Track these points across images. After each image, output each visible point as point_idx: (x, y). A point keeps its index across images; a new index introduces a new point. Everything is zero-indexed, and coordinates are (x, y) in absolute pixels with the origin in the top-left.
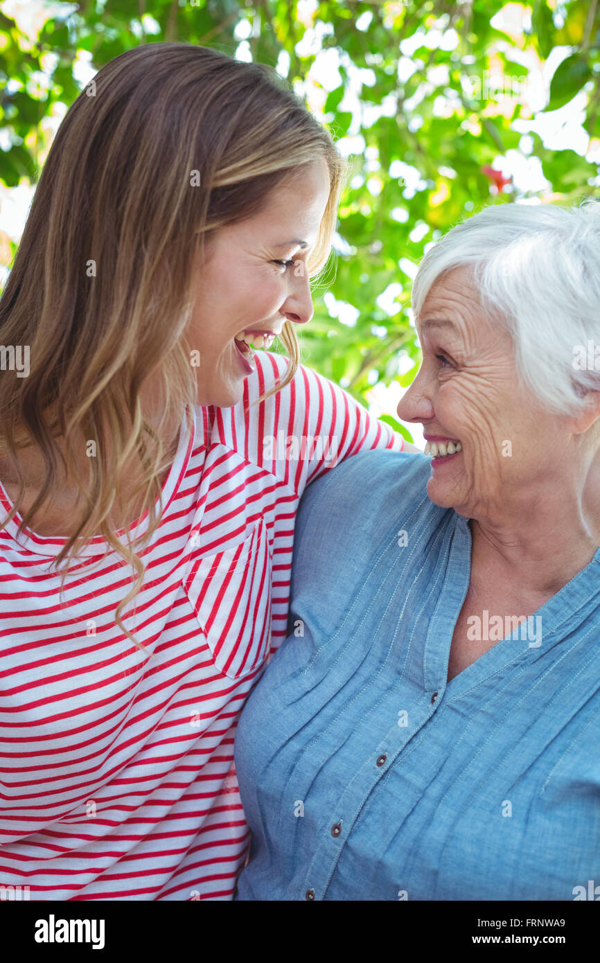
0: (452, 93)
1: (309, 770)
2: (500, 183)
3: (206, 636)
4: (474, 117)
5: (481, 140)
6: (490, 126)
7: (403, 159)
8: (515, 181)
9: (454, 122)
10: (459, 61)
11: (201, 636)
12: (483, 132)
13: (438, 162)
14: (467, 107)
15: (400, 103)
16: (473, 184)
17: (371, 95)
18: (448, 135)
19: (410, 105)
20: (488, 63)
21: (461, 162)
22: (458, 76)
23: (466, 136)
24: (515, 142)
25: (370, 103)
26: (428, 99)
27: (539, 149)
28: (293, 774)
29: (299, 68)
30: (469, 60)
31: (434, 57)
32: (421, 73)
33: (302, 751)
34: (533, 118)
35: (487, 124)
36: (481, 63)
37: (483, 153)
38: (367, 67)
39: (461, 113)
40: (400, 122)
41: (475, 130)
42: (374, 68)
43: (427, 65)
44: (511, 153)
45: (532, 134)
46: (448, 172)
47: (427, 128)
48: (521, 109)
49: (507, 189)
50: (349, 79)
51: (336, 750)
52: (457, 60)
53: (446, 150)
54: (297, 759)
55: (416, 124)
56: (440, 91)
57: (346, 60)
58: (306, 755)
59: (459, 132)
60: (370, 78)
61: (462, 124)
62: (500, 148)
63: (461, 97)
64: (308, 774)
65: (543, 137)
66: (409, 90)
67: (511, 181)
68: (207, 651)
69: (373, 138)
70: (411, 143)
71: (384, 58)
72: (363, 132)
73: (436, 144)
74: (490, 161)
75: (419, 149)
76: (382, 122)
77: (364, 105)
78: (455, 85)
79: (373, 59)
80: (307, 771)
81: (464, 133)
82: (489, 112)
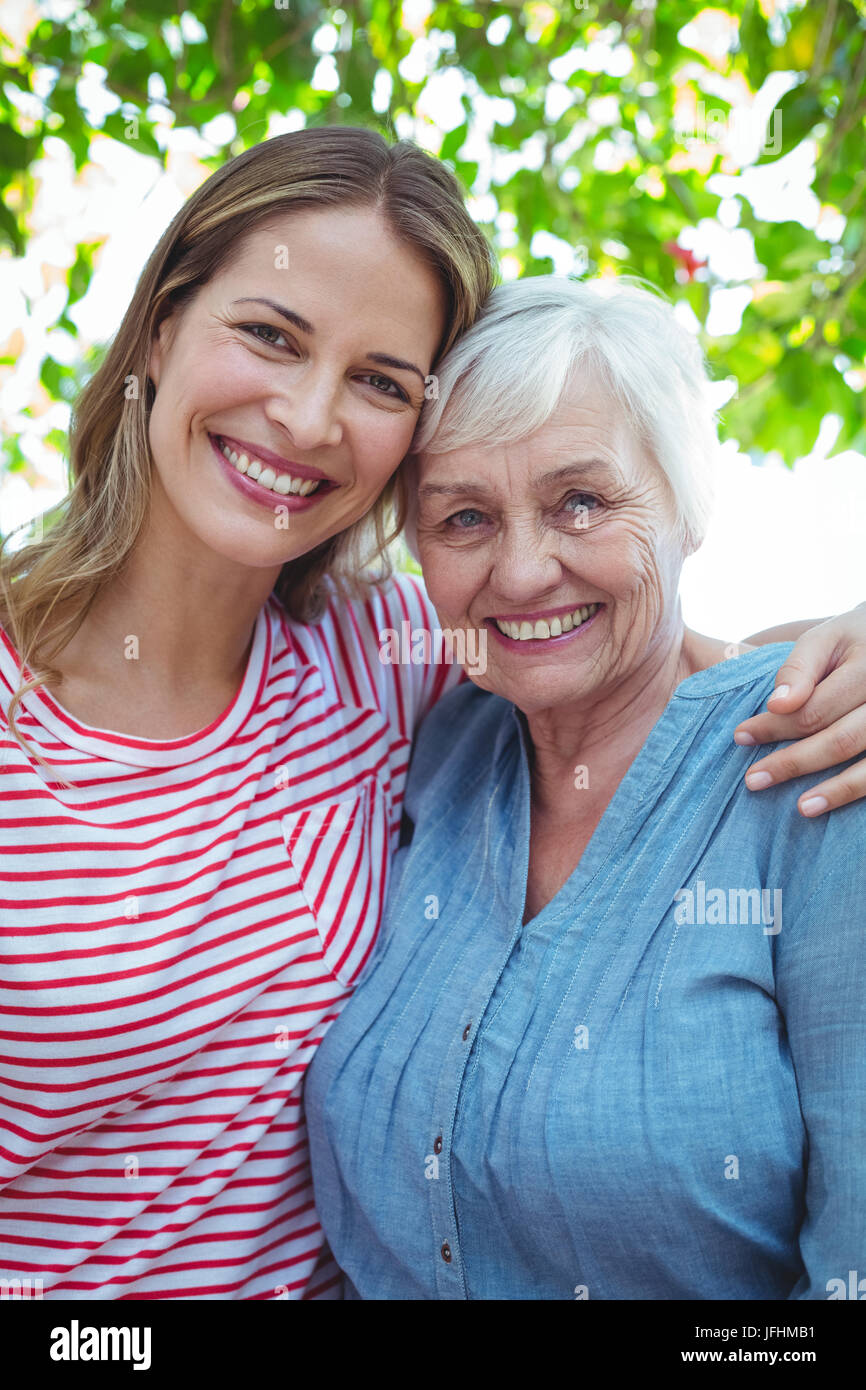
0: (624, 136)
1: (391, 1072)
2: (691, 266)
3: (315, 918)
4: (655, 171)
5: (664, 204)
6: (677, 184)
7: (551, 230)
8: (711, 264)
9: (625, 179)
10: (634, 91)
11: (309, 917)
12: (667, 194)
13: (602, 234)
14: (645, 157)
15: (549, 149)
16: (651, 266)
17: (506, 137)
18: (618, 197)
19: (562, 153)
20: (675, 95)
21: (636, 236)
22: (632, 111)
23: (643, 200)
24: (712, 208)
25: (505, 148)
26: (589, 144)
27: (748, 220)
28: (373, 1080)
29: (403, 97)
30: (648, 89)
31: (599, 85)
32: (580, 107)
33: (379, 1048)
34: (739, 174)
35: (675, 182)
36: (665, 94)
37: (665, 224)
38: (503, 96)
39: (635, 164)
40: (547, 177)
41: (656, 189)
42: (512, 97)
43: (589, 96)
44: (706, 224)
45: (738, 197)
46: (616, 250)
47: (588, 185)
48: (722, 161)
49: (700, 275)
50: (474, 114)
51: (417, 1035)
52: (630, 90)
53: (612, 218)
54: (375, 1060)
55: (571, 179)
56: (606, 133)
57: (472, 86)
58: (386, 1052)
59: (632, 193)
60: (506, 113)
61: (636, 183)
62: (691, 215)
63: (635, 143)
64: (389, 1078)
65: (753, 202)
66: (560, 131)
67: (705, 264)
68: (316, 938)
69: (509, 199)
70: (563, 208)
71: (527, 83)
72: (496, 190)
73: (599, 208)
74: (675, 235)
75: (576, 216)
76: (524, 177)
77: (497, 151)
78: (629, 125)
79: (511, 84)
80: (388, 1075)
81: (640, 195)
82: (677, 165)
